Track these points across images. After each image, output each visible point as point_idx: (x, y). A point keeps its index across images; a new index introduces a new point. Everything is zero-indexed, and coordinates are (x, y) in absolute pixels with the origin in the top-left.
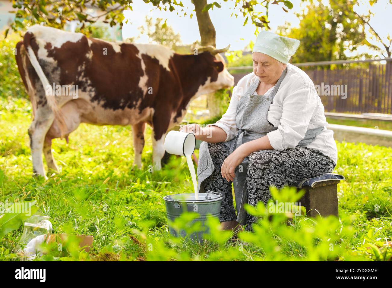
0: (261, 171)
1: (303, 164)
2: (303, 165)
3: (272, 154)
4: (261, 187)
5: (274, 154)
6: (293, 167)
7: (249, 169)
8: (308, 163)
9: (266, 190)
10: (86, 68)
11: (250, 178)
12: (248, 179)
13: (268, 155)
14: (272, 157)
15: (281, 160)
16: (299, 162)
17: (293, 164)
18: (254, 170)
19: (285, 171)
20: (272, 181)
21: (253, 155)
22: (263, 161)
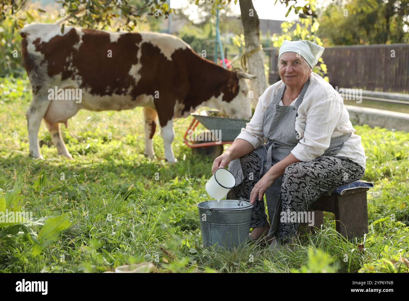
0: (297, 185)
1: (336, 172)
2: (336, 174)
3: (308, 168)
4: (296, 200)
5: (309, 167)
6: (328, 177)
7: (285, 182)
8: (340, 171)
9: (300, 202)
10: (74, 58)
11: (285, 190)
12: (282, 190)
13: (304, 169)
14: (308, 171)
15: (316, 173)
16: (332, 171)
17: (328, 174)
18: (290, 183)
19: (319, 182)
20: (307, 194)
21: (290, 169)
22: (300, 175)
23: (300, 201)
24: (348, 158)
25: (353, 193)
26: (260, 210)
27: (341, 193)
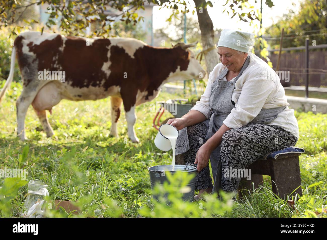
0: (232, 147)
1: (269, 139)
2: (269, 140)
3: (242, 133)
4: (233, 161)
5: (244, 132)
6: (260, 142)
7: (223, 145)
8: (273, 138)
9: (236, 164)
10: (59, 58)
11: (223, 153)
12: (222, 154)
13: (238, 134)
14: (242, 135)
15: (250, 137)
16: (265, 138)
17: (260, 140)
18: (227, 146)
19: (253, 146)
20: (242, 156)
21: (226, 134)
22: (234, 138)
23: (236, 162)
24: (280, 127)
25: (286, 157)
26: (205, 174)
27: (275, 158)
